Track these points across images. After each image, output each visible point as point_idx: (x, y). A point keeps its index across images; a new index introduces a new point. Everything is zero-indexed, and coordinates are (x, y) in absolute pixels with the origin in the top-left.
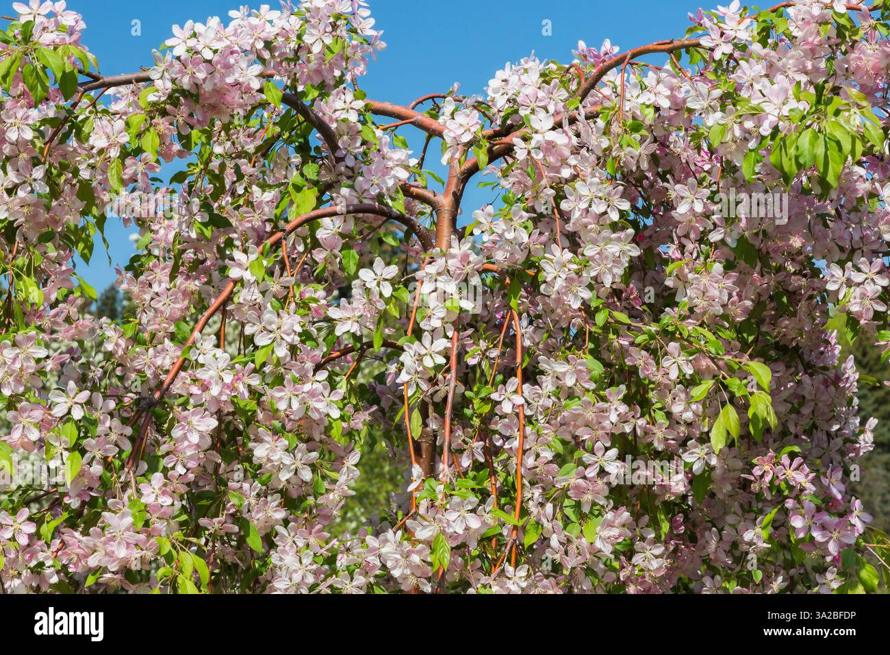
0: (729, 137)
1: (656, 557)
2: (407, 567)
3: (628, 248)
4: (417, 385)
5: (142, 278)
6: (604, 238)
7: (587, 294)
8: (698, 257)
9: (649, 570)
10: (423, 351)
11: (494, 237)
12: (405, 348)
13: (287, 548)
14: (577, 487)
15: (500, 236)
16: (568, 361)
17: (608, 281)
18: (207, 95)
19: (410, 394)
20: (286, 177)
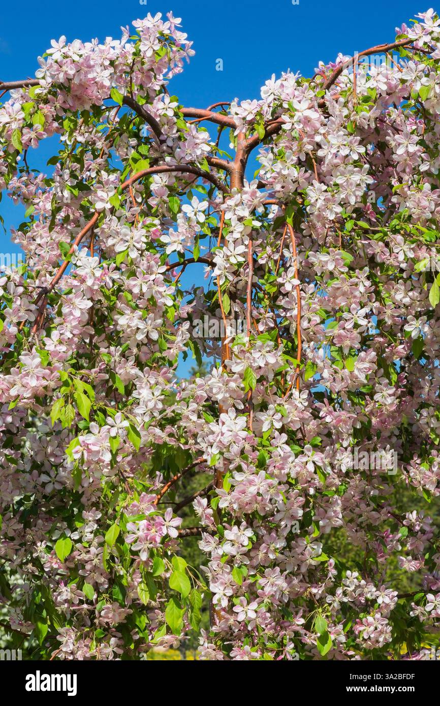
0: (432, 94)
1: (390, 395)
2: (227, 391)
3: (365, 178)
4: (226, 277)
5: (29, 234)
6: (349, 171)
7: (339, 209)
8: (412, 184)
9: (385, 405)
10: (229, 254)
11: (274, 175)
12: (217, 253)
13: (143, 385)
14: (340, 336)
15: (278, 173)
16: (329, 254)
17: (353, 200)
18: (75, 88)
19: (221, 284)
20: (127, 155)
